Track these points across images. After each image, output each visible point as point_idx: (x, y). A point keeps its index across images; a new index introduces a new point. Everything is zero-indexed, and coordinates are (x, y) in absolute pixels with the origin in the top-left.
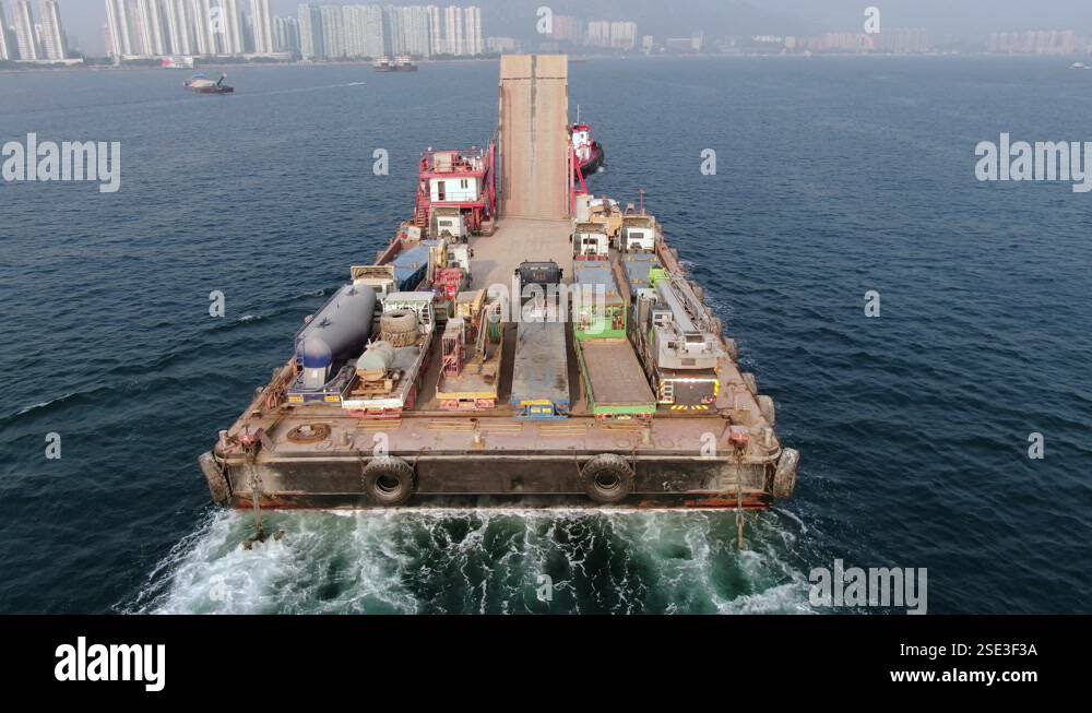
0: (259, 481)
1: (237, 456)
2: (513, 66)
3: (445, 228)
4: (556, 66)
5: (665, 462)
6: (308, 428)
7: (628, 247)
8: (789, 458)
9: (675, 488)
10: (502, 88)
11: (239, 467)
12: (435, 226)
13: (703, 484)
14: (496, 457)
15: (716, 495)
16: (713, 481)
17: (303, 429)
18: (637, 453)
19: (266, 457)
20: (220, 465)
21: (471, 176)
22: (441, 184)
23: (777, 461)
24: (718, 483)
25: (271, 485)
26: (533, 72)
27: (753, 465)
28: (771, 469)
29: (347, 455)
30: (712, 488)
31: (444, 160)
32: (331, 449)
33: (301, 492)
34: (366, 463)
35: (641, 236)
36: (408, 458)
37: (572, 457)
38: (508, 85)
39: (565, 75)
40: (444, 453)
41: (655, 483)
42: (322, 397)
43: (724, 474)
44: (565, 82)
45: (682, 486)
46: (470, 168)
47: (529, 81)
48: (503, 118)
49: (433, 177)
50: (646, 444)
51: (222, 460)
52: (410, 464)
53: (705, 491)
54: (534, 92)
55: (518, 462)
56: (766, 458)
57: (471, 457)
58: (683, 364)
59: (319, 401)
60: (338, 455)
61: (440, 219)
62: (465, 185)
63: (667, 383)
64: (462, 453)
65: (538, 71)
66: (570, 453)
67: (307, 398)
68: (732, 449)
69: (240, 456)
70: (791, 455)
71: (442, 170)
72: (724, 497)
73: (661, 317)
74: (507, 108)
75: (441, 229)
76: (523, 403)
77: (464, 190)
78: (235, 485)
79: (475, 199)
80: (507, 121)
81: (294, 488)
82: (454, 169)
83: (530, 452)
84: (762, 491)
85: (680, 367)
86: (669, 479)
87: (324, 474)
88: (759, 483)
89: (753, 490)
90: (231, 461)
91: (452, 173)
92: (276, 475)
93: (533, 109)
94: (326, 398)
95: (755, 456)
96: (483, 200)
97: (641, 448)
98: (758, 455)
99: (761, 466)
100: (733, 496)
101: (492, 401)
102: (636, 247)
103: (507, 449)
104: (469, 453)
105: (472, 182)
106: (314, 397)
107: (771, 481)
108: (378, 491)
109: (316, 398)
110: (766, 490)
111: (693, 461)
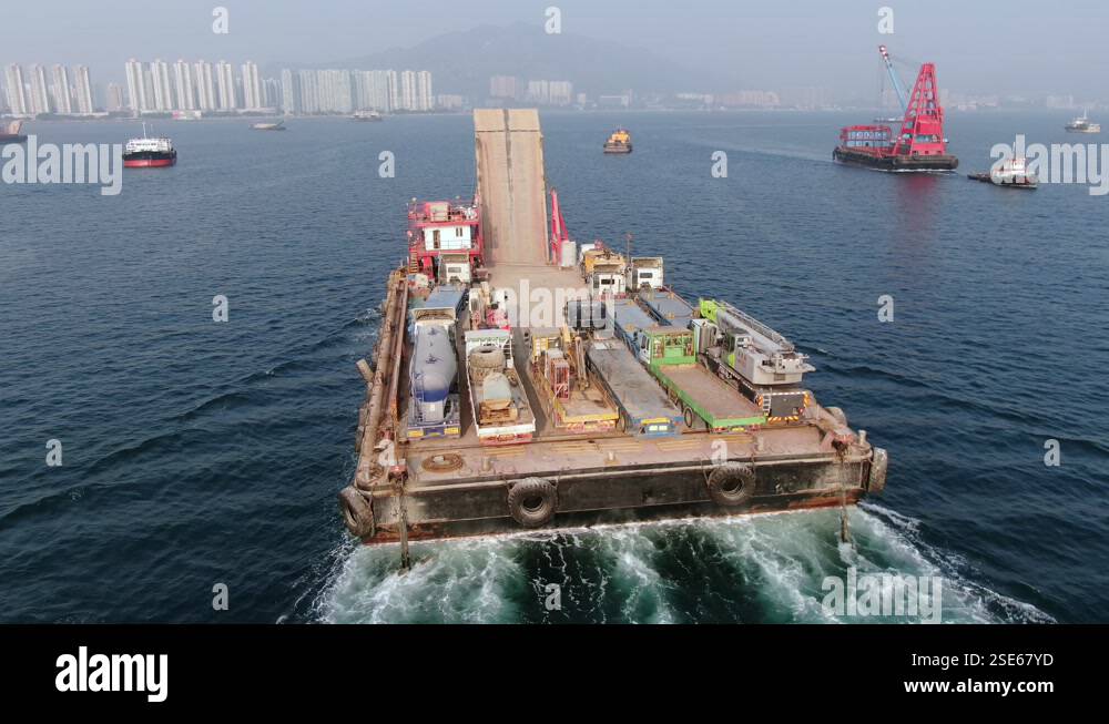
0: (403, 512)
1: (383, 488)
2: (486, 120)
3: (454, 275)
4: (527, 119)
5: (779, 465)
6: (441, 458)
7: (639, 287)
8: (882, 456)
9: (786, 490)
10: (479, 140)
11: (385, 499)
12: (444, 272)
13: (810, 483)
14: (631, 472)
15: (819, 494)
16: (818, 481)
17: (436, 459)
18: (756, 460)
19: (412, 488)
20: (367, 498)
21: (466, 224)
22: (436, 233)
23: (872, 459)
24: (822, 481)
25: (416, 514)
26: (507, 126)
27: (852, 464)
28: (868, 465)
29: (491, 479)
30: (817, 488)
31: (440, 209)
32: (475, 475)
33: (444, 520)
34: (511, 486)
35: (649, 276)
36: (550, 478)
37: (699, 467)
38: (483, 137)
39: (538, 128)
40: (583, 471)
41: (769, 486)
42: (442, 430)
43: (828, 473)
44: (539, 135)
45: (793, 487)
46: (464, 217)
47: (503, 134)
48: (481, 169)
49: (429, 226)
50: (762, 451)
51: (369, 493)
52: (553, 483)
53: (811, 491)
54: (508, 144)
55: (652, 476)
56: (863, 457)
57: (608, 473)
58: (775, 380)
59: (438, 434)
60: (483, 480)
61: (448, 266)
62: (459, 233)
63: (766, 397)
64: (599, 470)
65: (510, 123)
66: (697, 464)
67: (426, 431)
68: (834, 451)
69: (386, 487)
70: (881, 453)
71: (438, 219)
72: (825, 495)
73: (742, 340)
74: (485, 159)
75: (449, 275)
76: (643, 422)
77: (459, 238)
78: (379, 517)
79: (469, 247)
80: (486, 172)
81: (438, 516)
82: (449, 218)
83: (661, 466)
84: (858, 487)
85: (773, 383)
86: (781, 482)
87: (468, 499)
88: (857, 480)
89: (852, 487)
90: (378, 493)
91: (447, 222)
92: (422, 504)
93: (509, 160)
94: (446, 431)
95: (854, 456)
96: (477, 247)
97: (758, 454)
98: (856, 454)
99: (859, 464)
100: (833, 494)
101: (613, 422)
102: (646, 286)
103: (639, 463)
104: (607, 469)
105: (467, 231)
106: (434, 430)
107: (867, 477)
108: (524, 512)
109: (435, 431)
110: (862, 486)
111: (802, 463)
